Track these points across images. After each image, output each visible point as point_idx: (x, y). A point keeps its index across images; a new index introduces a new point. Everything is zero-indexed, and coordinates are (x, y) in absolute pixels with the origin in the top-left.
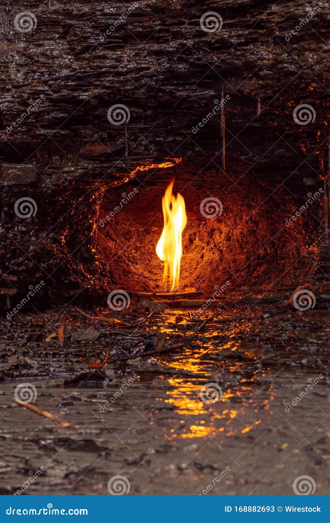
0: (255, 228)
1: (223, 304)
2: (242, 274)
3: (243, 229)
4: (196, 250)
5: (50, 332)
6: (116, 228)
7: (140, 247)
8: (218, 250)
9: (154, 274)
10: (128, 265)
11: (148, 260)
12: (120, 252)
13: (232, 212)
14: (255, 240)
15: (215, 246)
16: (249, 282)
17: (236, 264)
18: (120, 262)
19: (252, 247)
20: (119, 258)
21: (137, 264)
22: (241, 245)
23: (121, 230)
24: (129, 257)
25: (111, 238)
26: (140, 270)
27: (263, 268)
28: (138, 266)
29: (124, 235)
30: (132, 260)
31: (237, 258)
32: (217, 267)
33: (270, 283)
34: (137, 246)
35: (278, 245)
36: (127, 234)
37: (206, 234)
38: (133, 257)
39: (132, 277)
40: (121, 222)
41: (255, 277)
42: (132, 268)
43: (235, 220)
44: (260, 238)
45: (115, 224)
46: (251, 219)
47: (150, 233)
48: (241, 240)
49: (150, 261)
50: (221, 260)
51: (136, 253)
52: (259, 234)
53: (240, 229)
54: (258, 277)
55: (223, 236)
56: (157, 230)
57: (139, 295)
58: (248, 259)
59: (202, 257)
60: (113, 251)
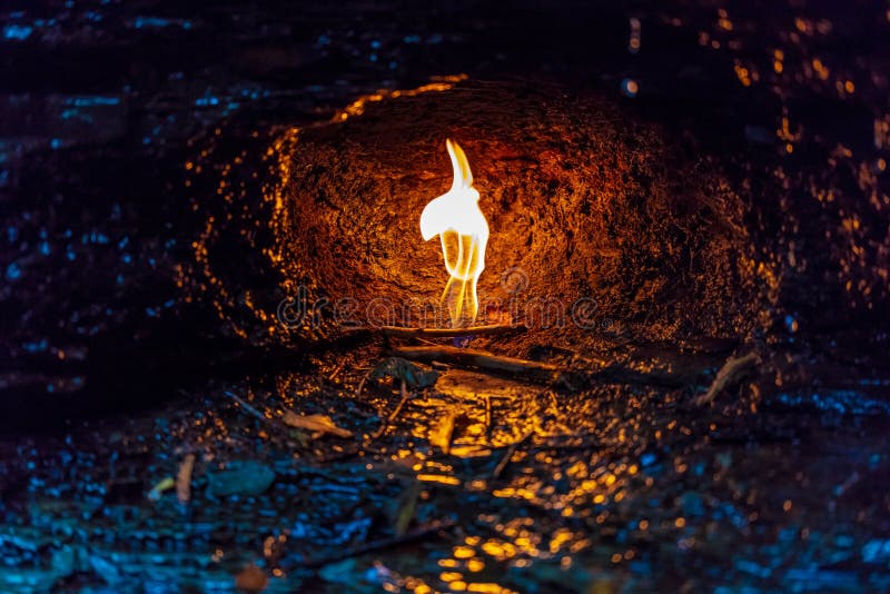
0: (642, 194)
1: (563, 379)
2: (613, 291)
3: (618, 192)
4: (517, 225)
5: (161, 474)
6: (341, 179)
7: (396, 216)
8: (564, 230)
9: (425, 278)
10: (365, 262)
11: (412, 246)
12: (350, 233)
13: (595, 148)
14: (641, 220)
15: (557, 220)
16: (627, 312)
17: (599, 269)
18: (348, 257)
19: (634, 234)
20: (344, 249)
21: (386, 256)
22: (611, 228)
23: (353, 181)
24: (369, 244)
25: (329, 204)
26: (393, 272)
27: (656, 285)
28: (389, 262)
29: (360, 194)
30: (375, 250)
31: (602, 254)
32: (560, 268)
33: (671, 322)
34: (388, 215)
35: (691, 240)
36: (366, 189)
37: (537, 193)
38: (377, 243)
39: (375, 290)
40: (353, 164)
41: (640, 303)
42: (375, 269)
43: (601, 169)
44: (651, 217)
45: (339, 170)
46: (634, 173)
47: (417, 185)
48: (613, 215)
49: (415, 250)
50: (569, 255)
51: (384, 232)
52: (651, 210)
53: (611, 190)
54: (647, 302)
55: (574, 199)
56: (434, 179)
57: (387, 333)
58: (625, 261)
59: (529, 242)
60: (332, 234)
